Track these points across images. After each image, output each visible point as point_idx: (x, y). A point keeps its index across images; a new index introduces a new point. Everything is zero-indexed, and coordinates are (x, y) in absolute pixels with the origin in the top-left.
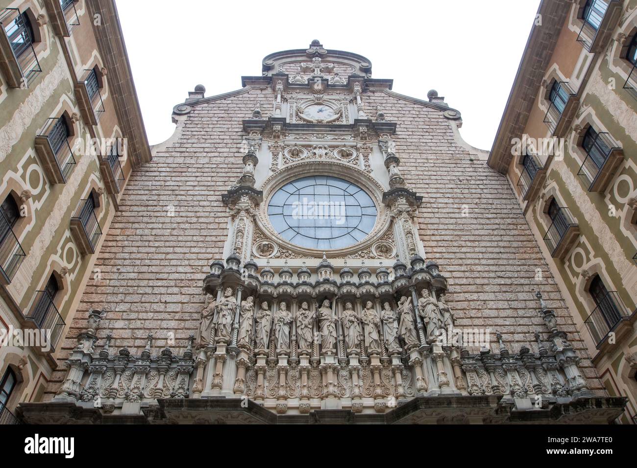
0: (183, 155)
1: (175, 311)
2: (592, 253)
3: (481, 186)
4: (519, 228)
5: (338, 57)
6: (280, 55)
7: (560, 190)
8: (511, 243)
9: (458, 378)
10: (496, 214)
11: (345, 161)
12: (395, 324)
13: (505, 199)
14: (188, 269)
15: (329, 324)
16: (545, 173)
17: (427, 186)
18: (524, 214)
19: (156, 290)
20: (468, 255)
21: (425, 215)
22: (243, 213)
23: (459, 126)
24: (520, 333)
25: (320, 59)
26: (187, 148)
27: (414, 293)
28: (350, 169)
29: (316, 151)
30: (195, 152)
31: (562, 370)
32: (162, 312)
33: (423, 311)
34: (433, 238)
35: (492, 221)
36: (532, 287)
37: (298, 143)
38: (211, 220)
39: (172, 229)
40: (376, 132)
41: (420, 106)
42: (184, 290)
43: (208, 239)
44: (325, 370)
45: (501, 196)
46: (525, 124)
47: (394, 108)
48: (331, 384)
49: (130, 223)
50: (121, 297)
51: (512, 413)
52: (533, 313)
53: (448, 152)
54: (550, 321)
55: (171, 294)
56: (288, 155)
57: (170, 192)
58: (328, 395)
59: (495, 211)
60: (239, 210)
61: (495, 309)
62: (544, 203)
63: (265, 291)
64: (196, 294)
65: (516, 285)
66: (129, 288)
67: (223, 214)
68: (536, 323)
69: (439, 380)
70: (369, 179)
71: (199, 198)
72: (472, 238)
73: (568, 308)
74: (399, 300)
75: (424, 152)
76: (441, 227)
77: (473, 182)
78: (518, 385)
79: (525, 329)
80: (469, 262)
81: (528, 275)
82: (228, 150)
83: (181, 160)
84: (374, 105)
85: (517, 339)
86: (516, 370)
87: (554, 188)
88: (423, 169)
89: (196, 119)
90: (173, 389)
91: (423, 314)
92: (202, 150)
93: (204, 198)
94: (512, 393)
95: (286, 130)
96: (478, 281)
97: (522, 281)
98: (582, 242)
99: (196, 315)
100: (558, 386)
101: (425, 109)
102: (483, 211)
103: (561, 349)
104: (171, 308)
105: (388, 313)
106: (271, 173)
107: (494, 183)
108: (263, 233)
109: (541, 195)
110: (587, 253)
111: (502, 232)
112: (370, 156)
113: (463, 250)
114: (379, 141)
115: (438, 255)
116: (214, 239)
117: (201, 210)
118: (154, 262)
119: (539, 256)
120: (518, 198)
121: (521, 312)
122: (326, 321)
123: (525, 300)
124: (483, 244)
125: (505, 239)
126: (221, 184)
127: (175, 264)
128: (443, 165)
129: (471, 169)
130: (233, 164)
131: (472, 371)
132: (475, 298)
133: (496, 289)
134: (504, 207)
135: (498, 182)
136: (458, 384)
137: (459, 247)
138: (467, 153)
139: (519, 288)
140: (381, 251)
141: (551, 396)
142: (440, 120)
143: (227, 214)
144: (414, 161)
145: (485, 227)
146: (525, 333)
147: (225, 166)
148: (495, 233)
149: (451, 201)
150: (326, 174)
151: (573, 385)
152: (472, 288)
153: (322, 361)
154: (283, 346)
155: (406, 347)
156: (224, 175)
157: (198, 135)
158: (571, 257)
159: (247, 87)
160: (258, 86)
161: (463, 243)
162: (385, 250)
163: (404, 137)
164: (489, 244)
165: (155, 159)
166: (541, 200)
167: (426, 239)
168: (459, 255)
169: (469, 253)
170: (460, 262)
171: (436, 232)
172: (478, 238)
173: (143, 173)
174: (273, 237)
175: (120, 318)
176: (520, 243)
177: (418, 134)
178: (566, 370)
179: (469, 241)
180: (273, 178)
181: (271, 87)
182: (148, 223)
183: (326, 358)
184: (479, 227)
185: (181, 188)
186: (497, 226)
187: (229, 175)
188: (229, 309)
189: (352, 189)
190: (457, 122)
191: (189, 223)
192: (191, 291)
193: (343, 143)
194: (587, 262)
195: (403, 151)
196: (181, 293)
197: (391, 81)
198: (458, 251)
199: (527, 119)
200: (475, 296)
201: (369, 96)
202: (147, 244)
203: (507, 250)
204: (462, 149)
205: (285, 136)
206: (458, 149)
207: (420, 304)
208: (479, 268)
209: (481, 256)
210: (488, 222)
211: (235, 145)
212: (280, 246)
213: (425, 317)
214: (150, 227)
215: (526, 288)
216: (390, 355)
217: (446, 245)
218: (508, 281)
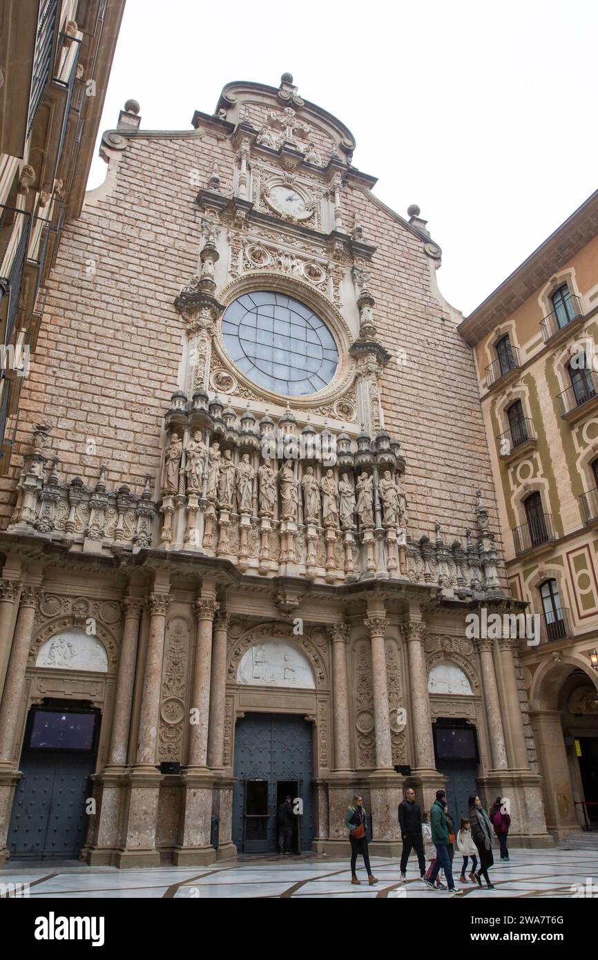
0: (120, 218)
1: (126, 439)
2: (541, 472)
3: (447, 356)
4: (473, 415)
5: (315, 116)
6: (244, 87)
7: (530, 398)
8: (464, 430)
9: (403, 563)
10: (456, 393)
11: (312, 283)
12: (353, 500)
13: (467, 377)
14: (138, 390)
15: (292, 488)
16: (520, 373)
17: (395, 341)
18: (482, 400)
19: (103, 410)
20: (424, 436)
21: (390, 378)
22: (204, 332)
23: (437, 268)
24: (454, 526)
25: (294, 113)
26: (125, 209)
27: (376, 472)
28: (318, 296)
29: (282, 259)
30: (137, 220)
31: (483, 568)
32: (112, 439)
33: (384, 493)
34: (394, 408)
35: (451, 401)
36: (473, 482)
37: (262, 242)
38: (162, 328)
39: (115, 330)
40: (351, 253)
41: (400, 227)
42: (136, 416)
43: (159, 353)
44: (286, 535)
45: (463, 373)
46: (516, 309)
47: (372, 221)
48: (291, 550)
49: (62, 308)
50: (61, 411)
51: (441, 601)
52: (468, 508)
53: (421, 302)
54: (484, 522)
55: (120, 418)
56: (248, 256)
57: (108, 275)
58: (289, 561)
59: (455, 389)
60: (200, 327)
61: (439, 498)
62: (508, 402)
63: (231, 438)
64: (149, 424)
65: (460, 477)
66: (72, 401)
67: (175, 324)
68: (469, 519)
69: (389, 564)
70: (338, 316)
71: (146, 293)
72: (430, 416)
73: (497, 509)
74: (360, 475)
75: (398, 295)
76: (403, 396)
77: (440, 348)
78: (446, 576)
79: (459, 523)
80: (423, 443)
81: (471, 469)
82: (177, 228)
83: (118, 227)
84: (352, 209)
85: (451, 532)
86: (447, 561)
87: (524, 393)
88: (394, 317)
89: (134, 163)
90: (136, 532)
91: (384, 497)
92: (144, 218)
93: (151, 294)
94: (440, 582)
95: (250, 218)
96: (429, 466)
97: (466, 474)
98: (534, 457)
99: (151, 449)
100: (477, 582)
101: (405, 233)
102: (444, 387)
103: (487, 549)
104: (122, 435)
105: (346, 486)
106: (231, 279)
107: (459, 355)
108: (222, 362)
109: (507, 392)
110: (536, 469)
111: (458, 416)
112: (341, 284)
113: (421, 428)
114: (354, 268)
115: (396, 429)
116: (166, 355)
117: (148, 311)
118: (98, 372)
119: (484, 450)
120: (479, 379)
121: (459, 506)
122: (290, 484)
123: (465, 494)
124: (439, 425)
125: (459, 425)
126: (171, 278)
127: (123, 379)
128: (414, 318)
129: (441, 332)
130: (184, 251)
131: (411, 557)
132: (423, 484)
133: (442, 477)
134: (464, 386)
135: (464, 355)
136: (403, 569)
137: (416, 423)
138: (440, 308)
139: (462, 481)
140: (342, 411)
141: (469, 589)
142: (419, 255)
143: (180, 325)
144: (385, 304)
145: (444, 406)
146: (459, 527)
147: (175, 252)
148: (452, 415)
149: (416, 366)
150: (288, 293)
151: (489, 583)
152: (422, 472)
153: (283, 525)
154: (247, 504)
155: (361, 526)
156: (174, 265)
157: (139, 192)
158: (518, 465)
159: (201, 130)
160: (214, 132)
161: (421, 421)
162: (346, 411)
163: (379, 267)
164: (443, 427)
165: (84, 215)
166: (505, 396)
167: (387, 408)
168: (415, 434)
169: (425, 432)
170: (415, 441)
171: (397, 402)
172: (435, 418)
173: (71, 234)
174: (233, 369)
175: (64, 437)
176: (471, 432)
177: (394, 267)
178: (486, 570)
179: (426, 419)
180: (232, 285)
181: (231, 140)
182: (85, 314)
183: (289, 524)
184: (438, 405)
185: (122, 272)
186: (453, 408)
187: (180, 267)
188: (201, 457)
189: (315, 322)
190: (436, 263)
191: (136, 326)
192: (143, 418)
193: (313, 257)
194: (533, 477)
195: (376, 287)
196: (132, 419)
197: (375, 180)
198: (415, 428)
199: (519, 304)
200: (423, 481)
201: (346, 193)
202: (86, 345)
203: (459, 438)
204: (435, 302)
205: (248, 227)
206: (432, 301)
207: (381, 485)
208: (431, 452)
209: (434, 439)
210: (446, 400)
211: (187, 222)
212: (240, 382)
213: (386, 501)
214: (88, 321)
215: (468, 482)
216: (344, 530)
217: (404, 419)
218: (454, 472)
